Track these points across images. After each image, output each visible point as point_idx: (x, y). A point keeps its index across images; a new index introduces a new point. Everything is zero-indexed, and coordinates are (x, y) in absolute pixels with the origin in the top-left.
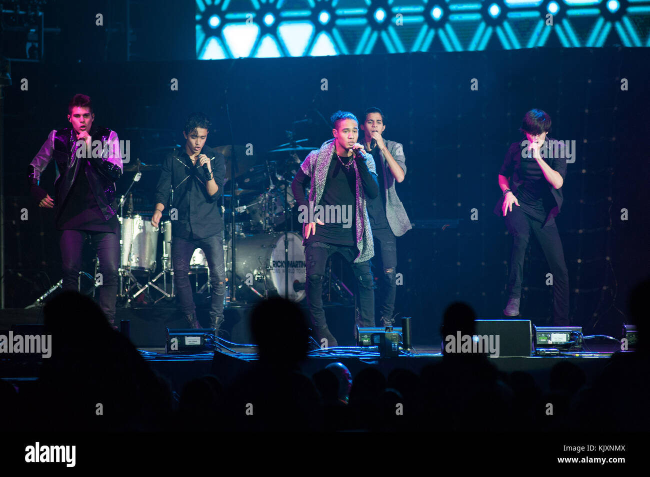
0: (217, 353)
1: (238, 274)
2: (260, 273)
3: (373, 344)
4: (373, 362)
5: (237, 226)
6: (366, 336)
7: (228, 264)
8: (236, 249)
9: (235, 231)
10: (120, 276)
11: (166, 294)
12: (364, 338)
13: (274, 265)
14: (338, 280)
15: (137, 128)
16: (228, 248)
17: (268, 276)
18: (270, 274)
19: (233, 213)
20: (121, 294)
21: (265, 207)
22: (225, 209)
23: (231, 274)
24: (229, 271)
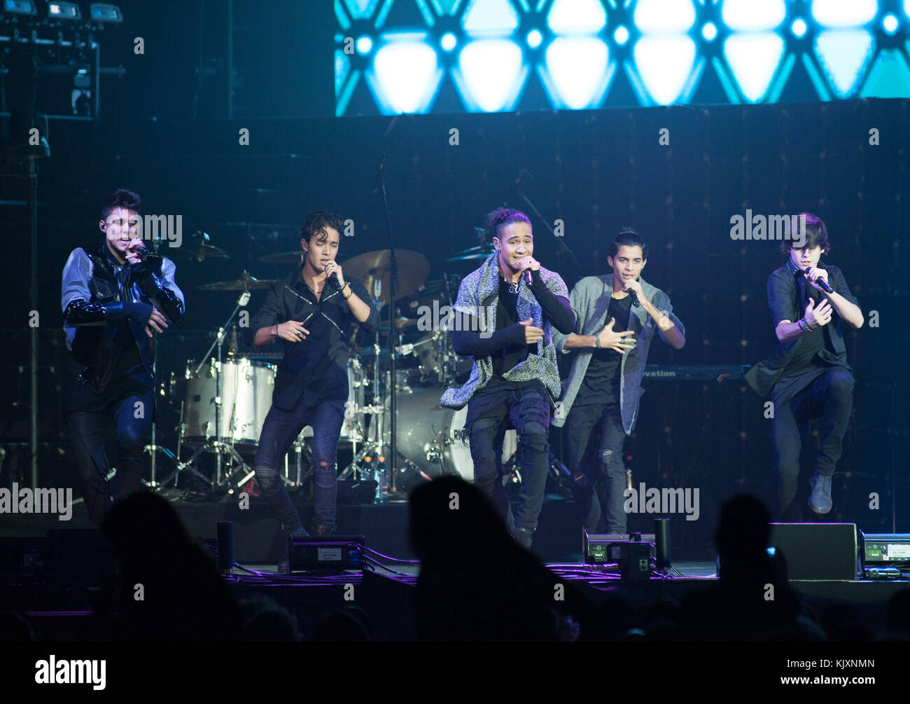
0: (366, 573)
1: (400, 450)
2: (435, 449)
3: (610, 561)
4: (611, 588)
5: (398, 376)
6: (599, 548)
7: (384, 434)
8: (397, 412)
9: (395, 384)
10: (217, 454)
11: (288, 482)
12: (596, 550)
13: (456, 436)
14: (556, 460)
15: (243, 223)
16: (384, 410)
17: (447, 454)
18: (449, 451)
19: (393, 355)
20: (218, 482)
21: (443, 345)
22: (380, 348)
23: (390, 450)
24: (386, 445)
